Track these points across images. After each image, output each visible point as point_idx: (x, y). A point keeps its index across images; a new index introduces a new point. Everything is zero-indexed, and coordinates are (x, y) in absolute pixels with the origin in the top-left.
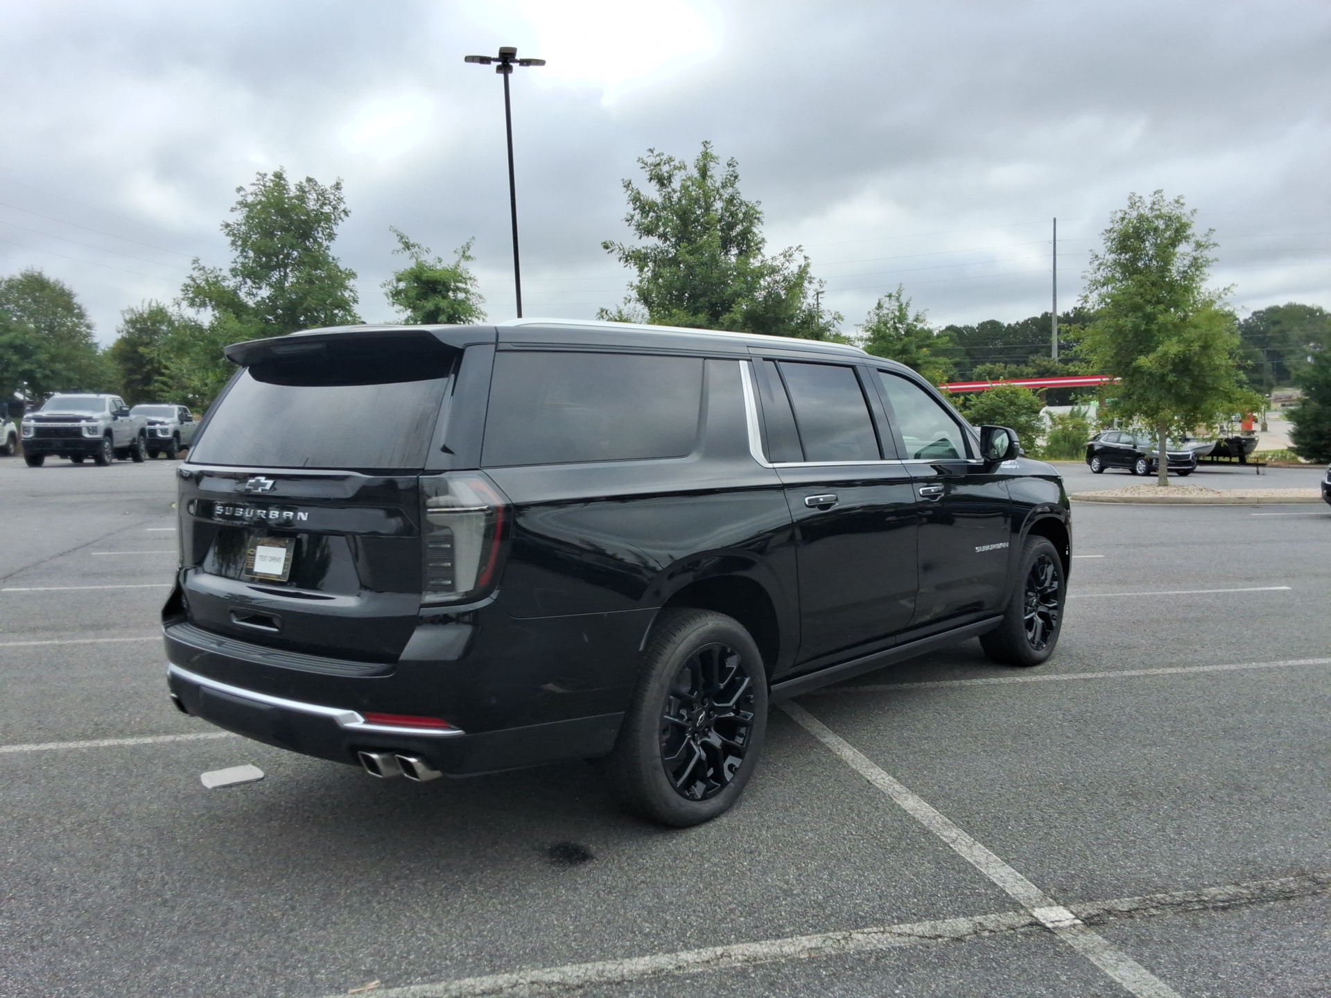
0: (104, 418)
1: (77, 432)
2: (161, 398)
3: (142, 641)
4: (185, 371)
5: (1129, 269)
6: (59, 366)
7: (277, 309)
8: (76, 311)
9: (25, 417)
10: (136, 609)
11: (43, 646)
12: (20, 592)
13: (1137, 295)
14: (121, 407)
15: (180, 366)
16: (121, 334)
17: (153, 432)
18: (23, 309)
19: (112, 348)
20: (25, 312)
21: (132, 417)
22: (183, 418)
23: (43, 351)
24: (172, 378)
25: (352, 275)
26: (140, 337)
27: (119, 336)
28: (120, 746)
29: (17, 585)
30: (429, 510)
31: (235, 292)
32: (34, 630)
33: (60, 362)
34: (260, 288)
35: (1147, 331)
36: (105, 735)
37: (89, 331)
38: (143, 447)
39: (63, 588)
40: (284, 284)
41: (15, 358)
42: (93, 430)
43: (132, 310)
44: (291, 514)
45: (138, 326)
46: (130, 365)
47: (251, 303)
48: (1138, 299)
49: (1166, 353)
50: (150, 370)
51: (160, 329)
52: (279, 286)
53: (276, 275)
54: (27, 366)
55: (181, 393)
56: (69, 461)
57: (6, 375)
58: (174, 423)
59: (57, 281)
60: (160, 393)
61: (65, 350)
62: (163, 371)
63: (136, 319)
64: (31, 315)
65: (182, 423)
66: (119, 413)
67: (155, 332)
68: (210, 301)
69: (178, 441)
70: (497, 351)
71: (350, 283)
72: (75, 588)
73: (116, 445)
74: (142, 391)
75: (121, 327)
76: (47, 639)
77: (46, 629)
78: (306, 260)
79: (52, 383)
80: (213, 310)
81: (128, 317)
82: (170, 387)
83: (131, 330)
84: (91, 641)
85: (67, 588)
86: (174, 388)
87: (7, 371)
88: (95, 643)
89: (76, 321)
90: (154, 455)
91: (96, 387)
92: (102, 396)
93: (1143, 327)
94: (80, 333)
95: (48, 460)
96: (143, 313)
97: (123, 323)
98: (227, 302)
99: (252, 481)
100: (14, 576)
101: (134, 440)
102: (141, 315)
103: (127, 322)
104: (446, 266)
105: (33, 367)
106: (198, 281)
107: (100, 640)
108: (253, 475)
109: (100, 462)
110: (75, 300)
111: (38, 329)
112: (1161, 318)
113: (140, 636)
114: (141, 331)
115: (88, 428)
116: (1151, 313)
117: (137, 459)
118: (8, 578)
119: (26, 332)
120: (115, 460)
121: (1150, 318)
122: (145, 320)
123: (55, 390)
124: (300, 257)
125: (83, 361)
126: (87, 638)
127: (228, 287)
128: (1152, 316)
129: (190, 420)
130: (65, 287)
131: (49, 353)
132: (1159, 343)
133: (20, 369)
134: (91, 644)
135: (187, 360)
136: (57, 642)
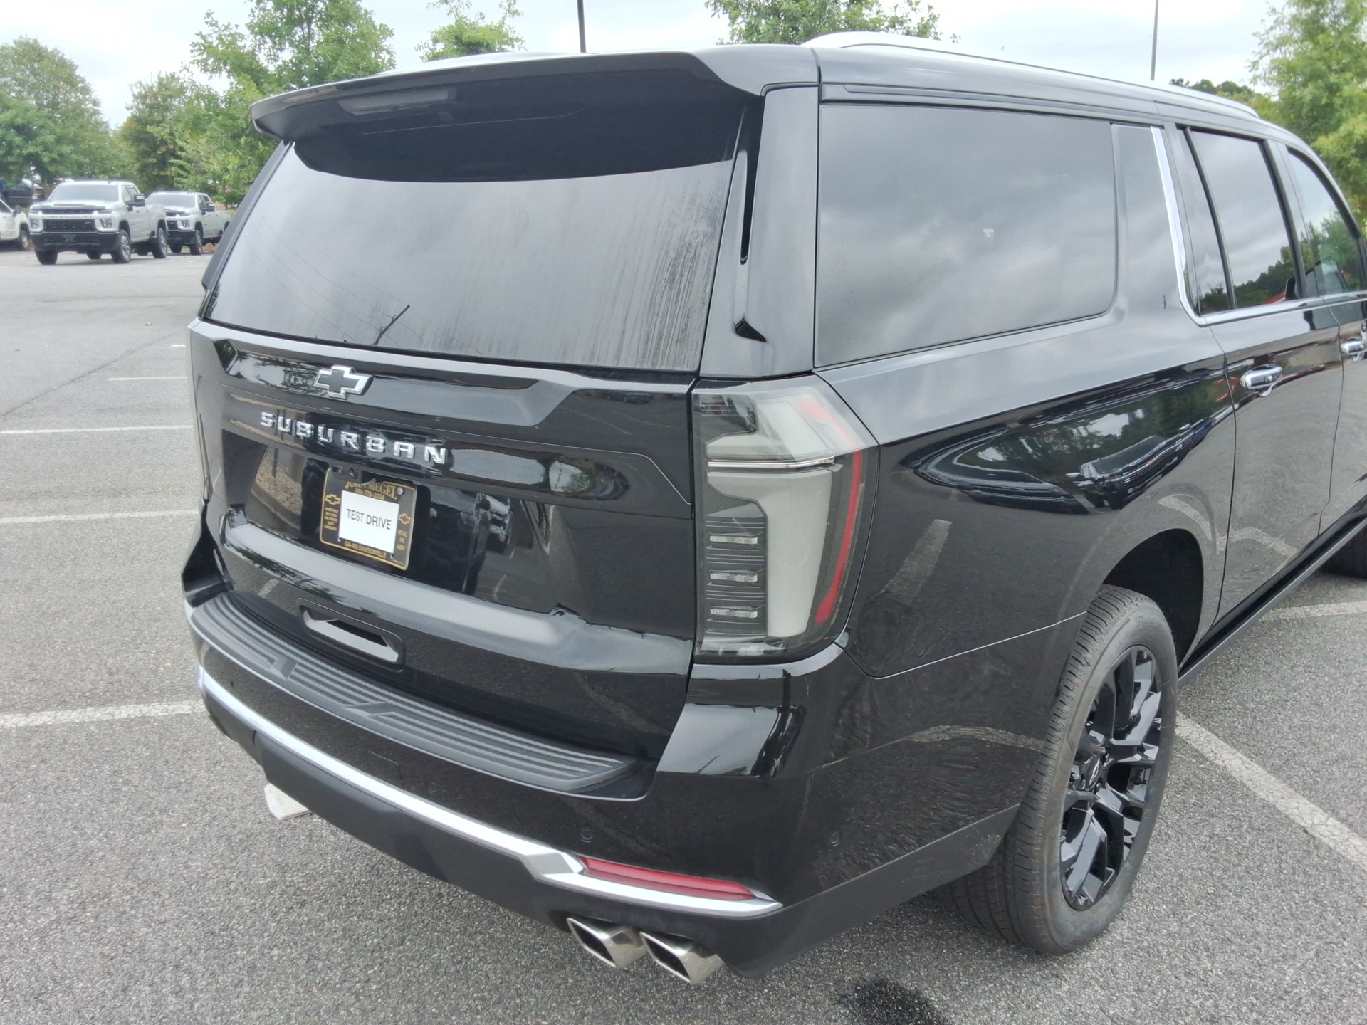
0: (117, 209)
1: (90, 225)
2: (179, 185)
3: (172, 516)
4: (202, 153)
5: (1312, 29)
6: (66, 149)
7: (303, 75)
8: (80, 85)
9: (31, 207)
10: (163, 464)
11: (46, 524)
12: (22, 435)
13: (1319, 60)
14: (135, 196)
15: (196, 147)
16: (131, 111)
17: (173, 225)
18: (21, 83)
19: (122, 127)
20: (23, 86)
21: (149, 206)
22: (205, 208)
23: (48, 132)
24: (189, 161)
25: (387, 32)
26: (151, 114)
27: (128, 114)
28: (144, 719)
29: (19, 426)
30: (711, 464)
31: (253, 54)
32: (34, 496)
33: (67, 144)
34: (281, 49)
35: (1330, 105)
36: (120, 697)
37: (96, 108)
38: (163, 241)
39: (74, 430)
40: (309, 44)
41: (18, 140)
42: (106, 223)
43: (141, 83)
44: (410, 447)
45: (148, 101)
46: (142, 147)
47: (272, 69)
48: (1321, 66)
49: (1350, 134)
50: (164, 154)
51: (172, 105)
52: (303, 47)
53: (299, 33)
54: (31, 149)
55: (200, 178)
56: (85, 257)
57: (10, 159)
58: (194, 213)
59: (56, 49)
60: (178, 179)
61: (71, 131)
62: (179, 153)
63: (145, 93)
64: (32, 89)
65: (203, 213)
66: (134, 203)
67: (167, 109)
68: (225, 64)
69: (201, 234)
70: (822, 102)
71: (387, 43)
72: (88, 430)
73: (134, 240)
74: (158, 176)
75: (130, 103)
76: (51, 512)
77: (49, 494)
78: (334, 13)
79: (61, 168)
80: (229, 77)
81: (136, 92)
82: (188, 172)
83: (141, 107)
84: (107, 515)
85: (79, 430)
86: (192, 172)
87: (12, 154)
88: (112, 520)
89: (81, 97)
90: (176, 250)
91: (109, 173)
92: (114, 183)
93: (1324, 101)
94: (87, 111)
95: (63, 256)
96: (152, 86)
97: (132, 99)
98: (245, 67)
99: (323, 372)
100: (17, 411)
101: (153, 233)
102: (151, 88)
103: (136, 97)
104: (490, 24)
105: (39, 149)
106: (210, 39)
107: (119, 515)
108: (326, 362)
109: (118, 259)
110: (78, 72)
111: (40, 107)
112: (1346, 90)
113: (168, 509)
114: (151, 107)
115: (101, 220)
116: (1333, 84)
117: (159, 255)
118: (10, 414)
119: (27, 110)
120: (135, 256)
121: (1333, 90)
122: (155, 96)
123: (64, 176)
124: (327, 9)
125: (92, 143)
126: (102, 511)
127: (244, 47)
128: (1334, 87)
129: (211, 209)
130: (65, 57)
131: (55, 134)
132: (1340, 122)
133: (25, 152)
134: (107, 521)
135: (203, 140)
136: (63, 518)
